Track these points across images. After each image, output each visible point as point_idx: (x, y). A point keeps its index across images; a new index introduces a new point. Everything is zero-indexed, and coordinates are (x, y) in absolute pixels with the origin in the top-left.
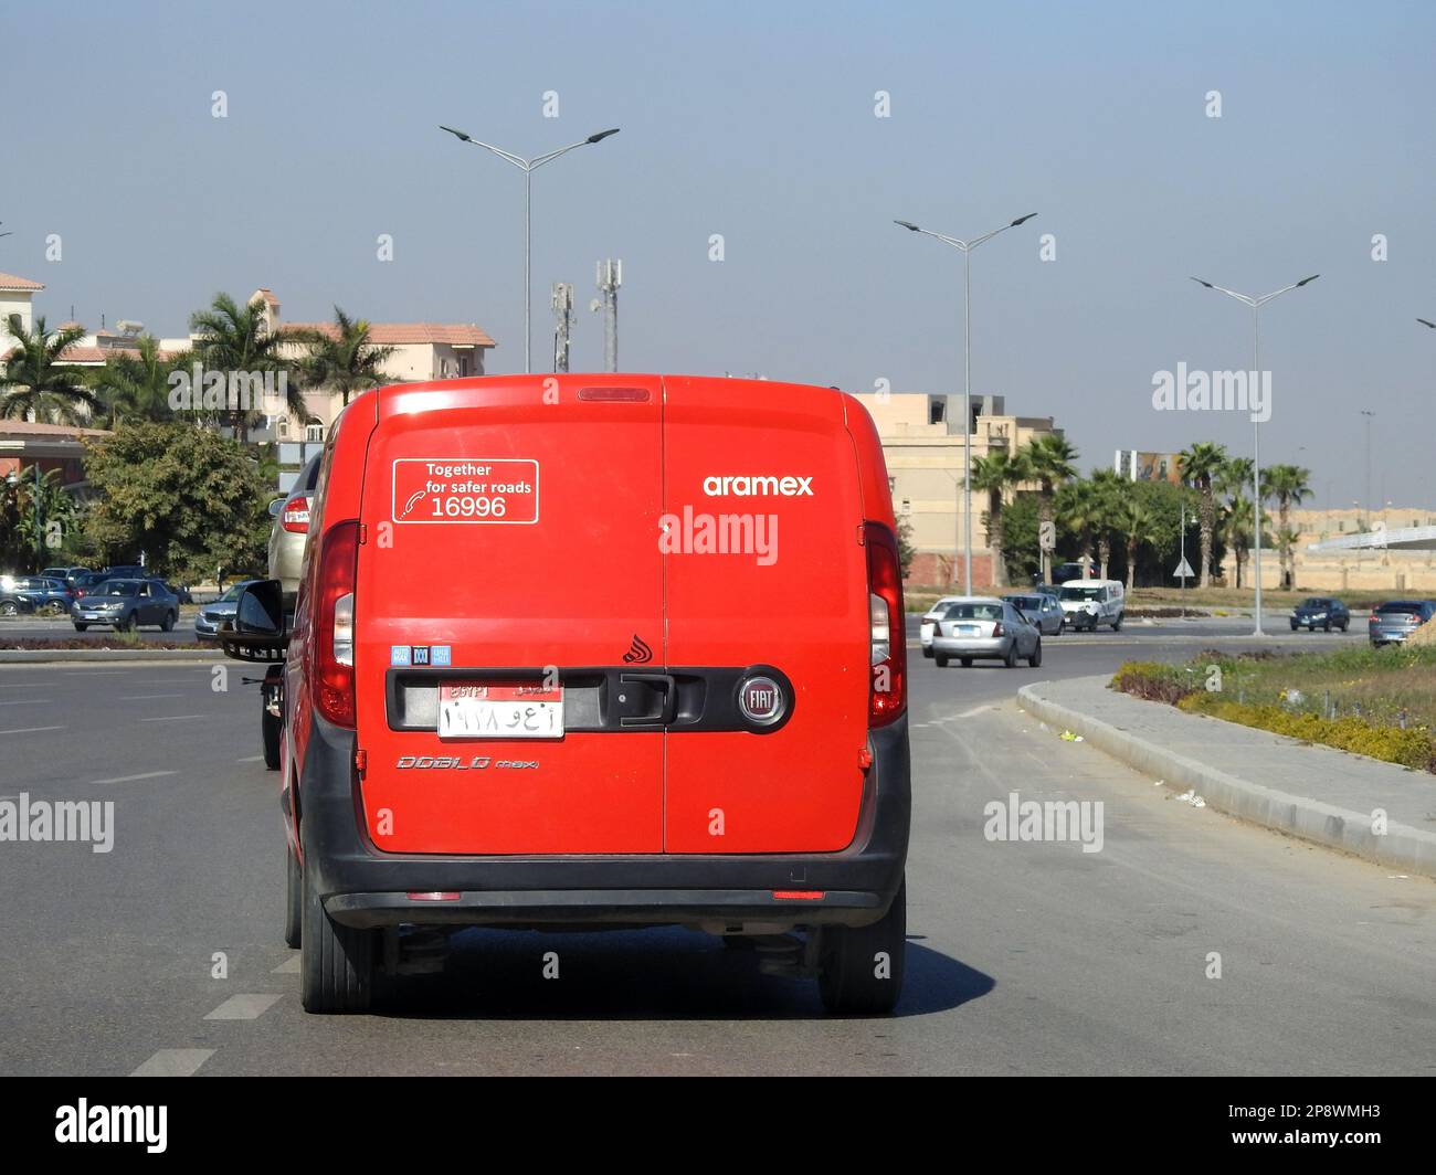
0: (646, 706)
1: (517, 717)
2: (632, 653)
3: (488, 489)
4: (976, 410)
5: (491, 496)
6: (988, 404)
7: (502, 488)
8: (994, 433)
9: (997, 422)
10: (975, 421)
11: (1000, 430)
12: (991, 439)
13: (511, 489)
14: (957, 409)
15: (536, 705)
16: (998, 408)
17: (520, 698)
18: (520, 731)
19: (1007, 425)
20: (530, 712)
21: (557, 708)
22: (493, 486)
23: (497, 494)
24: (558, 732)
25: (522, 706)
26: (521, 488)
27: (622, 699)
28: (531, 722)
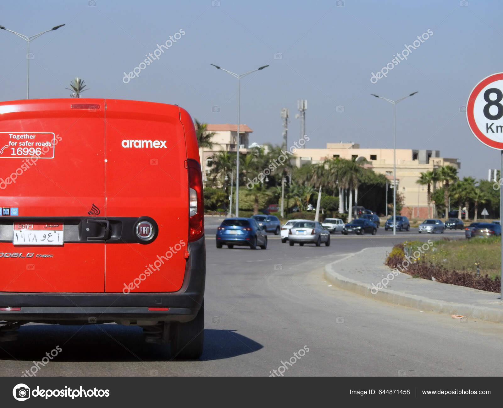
0: (98, 233)
1: (45, 237)
2: (91, 211)
3: (34, 144)
4: (429, 155)
5: (35, 147)
6: (434, 154)
7: (40, 144)
8: (436, 164)
9: (437, 160)
10: (429, 159)
11: (438, 162)
12: (434, 166)
13: (43, 144)
14: (422, 155)
15: (52, 232)
16: (437, 155)
17: (46, 229)
18: (46, 242)
19: (440, 161)
20: (50, 235)
21: (61, 233)
22: (36, 143)
23: (38, 146)
24: (61, 243)
25: (47, 232)
26: (48, 144)
27: (88, 229)
28: (50, 239)
